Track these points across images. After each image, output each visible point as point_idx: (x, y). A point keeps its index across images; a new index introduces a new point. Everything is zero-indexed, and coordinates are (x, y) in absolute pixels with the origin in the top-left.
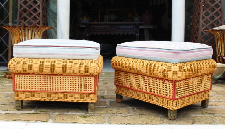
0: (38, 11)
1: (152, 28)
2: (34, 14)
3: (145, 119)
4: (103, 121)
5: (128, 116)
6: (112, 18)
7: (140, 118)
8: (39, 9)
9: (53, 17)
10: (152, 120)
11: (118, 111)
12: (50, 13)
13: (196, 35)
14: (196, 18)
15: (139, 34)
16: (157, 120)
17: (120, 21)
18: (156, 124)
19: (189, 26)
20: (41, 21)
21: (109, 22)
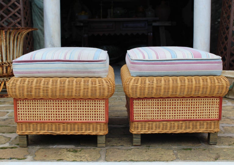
0: (18, 7)
1: (170, 25)
2: (13, 12)
3: (154, 153)
4: (98, 157)
5: (132, 149)
6: (118, 12)
7: (146, 152)
8: (19, 3)
9: (39, 13)
10: (162, 154)
11: (118, 142)
12: (35, 9)
13: (225, 35)
14: (226, 13)
15: (152, 34)
16: (169, 155)
17: (128, 18)
18: (167, 161)
19: (217, 23)
20: (22, 20)
21: (114, 19)
